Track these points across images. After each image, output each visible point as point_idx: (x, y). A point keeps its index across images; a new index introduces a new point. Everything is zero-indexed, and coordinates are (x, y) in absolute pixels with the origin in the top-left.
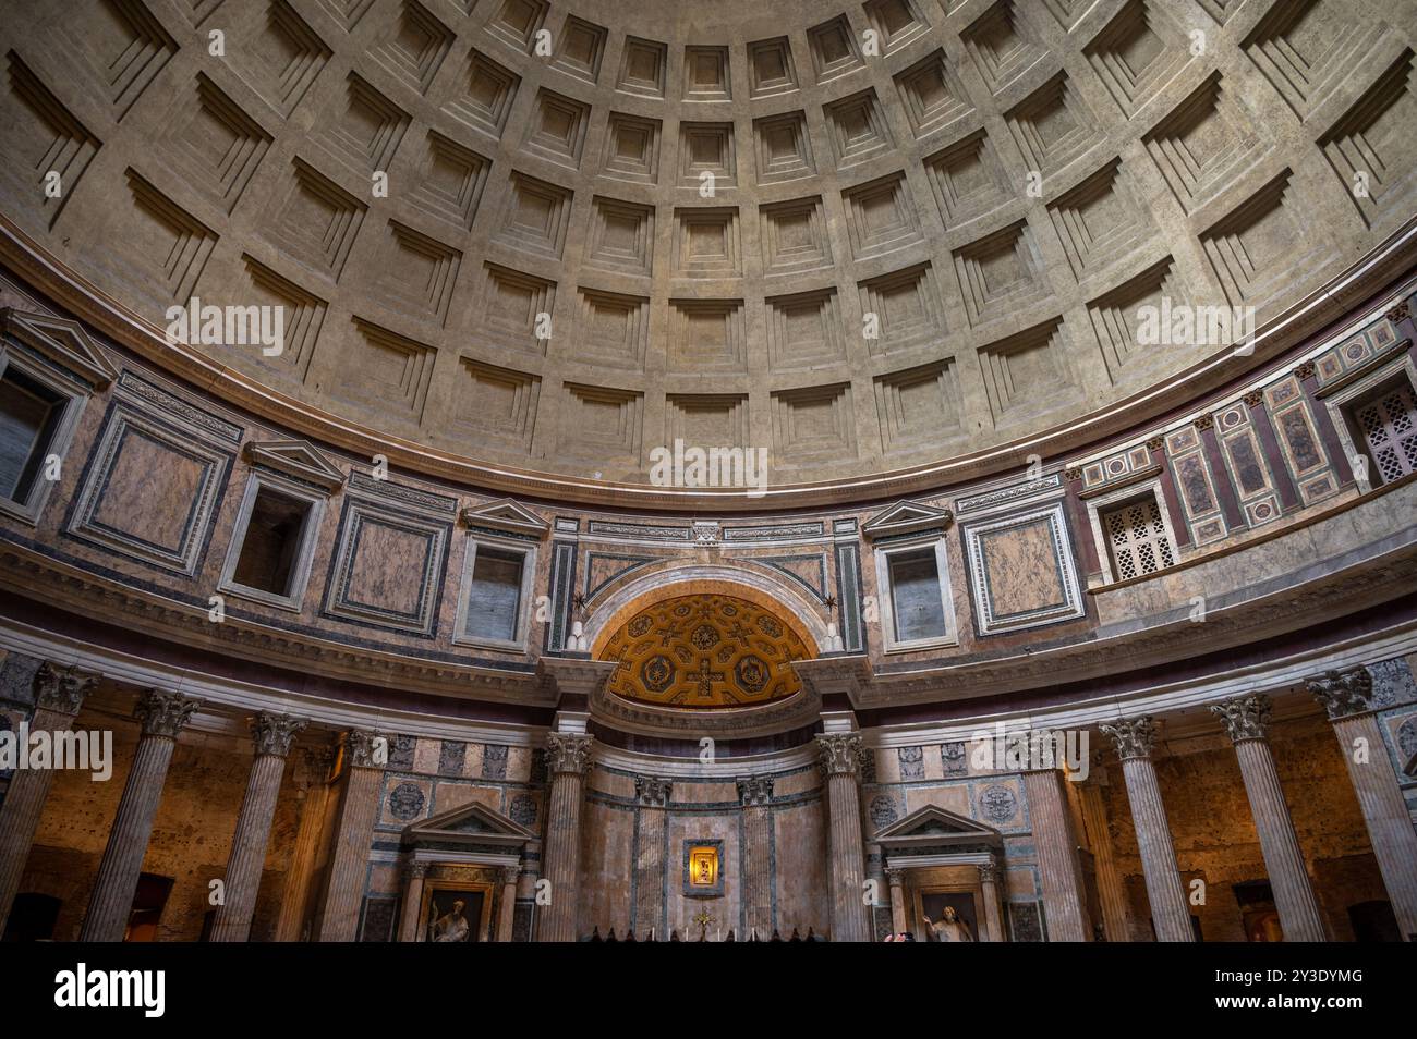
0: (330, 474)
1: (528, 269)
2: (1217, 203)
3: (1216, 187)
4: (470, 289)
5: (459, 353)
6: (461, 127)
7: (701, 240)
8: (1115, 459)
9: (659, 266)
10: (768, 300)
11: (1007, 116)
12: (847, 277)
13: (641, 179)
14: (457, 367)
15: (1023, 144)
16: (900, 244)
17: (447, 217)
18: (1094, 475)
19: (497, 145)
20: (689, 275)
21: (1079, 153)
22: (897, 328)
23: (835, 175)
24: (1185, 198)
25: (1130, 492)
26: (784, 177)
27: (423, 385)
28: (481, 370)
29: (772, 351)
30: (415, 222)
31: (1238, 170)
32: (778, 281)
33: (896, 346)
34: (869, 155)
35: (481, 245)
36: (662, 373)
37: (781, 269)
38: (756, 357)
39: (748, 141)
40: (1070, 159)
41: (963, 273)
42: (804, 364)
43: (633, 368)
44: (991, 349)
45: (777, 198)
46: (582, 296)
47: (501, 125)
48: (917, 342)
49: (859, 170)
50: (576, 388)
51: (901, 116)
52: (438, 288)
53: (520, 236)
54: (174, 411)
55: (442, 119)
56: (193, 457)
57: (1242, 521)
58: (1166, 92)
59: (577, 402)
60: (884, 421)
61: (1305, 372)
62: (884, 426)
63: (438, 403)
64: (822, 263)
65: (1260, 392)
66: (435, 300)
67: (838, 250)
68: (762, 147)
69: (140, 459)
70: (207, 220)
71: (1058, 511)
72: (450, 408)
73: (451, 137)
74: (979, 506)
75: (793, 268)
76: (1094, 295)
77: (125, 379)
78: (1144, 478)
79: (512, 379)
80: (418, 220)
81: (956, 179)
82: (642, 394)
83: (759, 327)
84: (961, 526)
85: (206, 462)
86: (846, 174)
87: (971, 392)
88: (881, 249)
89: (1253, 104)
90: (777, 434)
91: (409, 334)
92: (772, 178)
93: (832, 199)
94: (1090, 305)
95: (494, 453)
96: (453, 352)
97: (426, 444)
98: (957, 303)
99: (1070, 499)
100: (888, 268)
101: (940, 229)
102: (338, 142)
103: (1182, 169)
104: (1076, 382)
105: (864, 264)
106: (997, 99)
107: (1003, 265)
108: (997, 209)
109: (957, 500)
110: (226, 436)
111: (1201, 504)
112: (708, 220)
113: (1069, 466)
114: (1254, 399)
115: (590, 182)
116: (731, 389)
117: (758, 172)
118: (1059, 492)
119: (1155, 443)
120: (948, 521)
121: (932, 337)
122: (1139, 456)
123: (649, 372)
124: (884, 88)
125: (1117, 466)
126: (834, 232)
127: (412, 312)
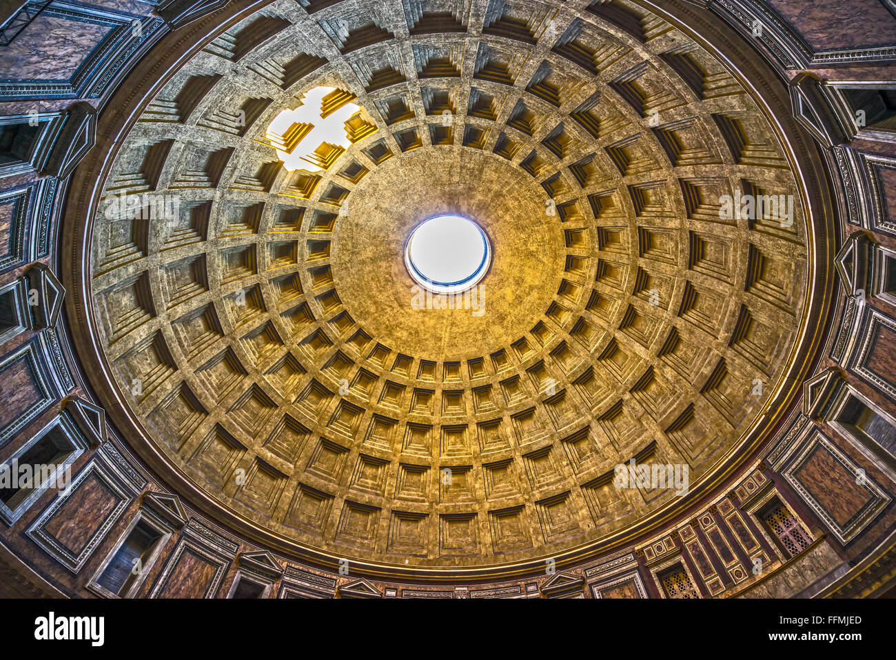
0: (276, 569)
2: (667, 417)
3: (665, 412)
4: (352, 466)
5: (345, 498)
6: (354, 397)
7: (452, 439)
8: (657, 544)
9: (435, 452)
10: (483, 465)
11: (573, 384)
12: (517, 454)
13: (427, 414)
15: (582, 394)
16: (538, 437)
17: (345, 434)
18: (650, 553)
19: (368, 403)
20: (448, 455)
21: (605, 398)
22: (542, 476)
23: (507, 409)
24: (654, 415)
25: (669, 563)
26: (486, 411)
28: (354, 506)
29: (487, 490)
31: (672, 404)
32: (487, 456)
33: (543, 486)
34: (520, 401)
35: (359, 447)
36: (437, 504)
37: (488, 451)
40: (602, 400)
41: (567, 450)
42: (502, 496)
43: (423, 501)
44: (586, 485)
45: (484, 419)
46: (401, 467)
48: (552, 484)
49: (516, 407)
50: (397, 514)
51: (531, 385)
53: (375, 441)
54: (208, 537)
55: (346, 395)
56: (212, 563)
57: (730, 580)
58: (634, 374)
59: (397, 521)
60: (543, 525)
61: (731, 495)
62: (543, 528)
63: (333, 525)
64: (506, 447)
65: (714, 506)
66: (336, 473)
67: (512, 441)
68: (476, 398)
69: (187, 567)
70: (245, 443)
71: (637, 575)
72: (338, 528)
74: (597, 574)
75: (493, 450)
77: (192, 523)
78: (675, 555)
79: (368, 509)
80: (333, 437)
82: (428, 515)
83: (480, 478)
84: (590, 585)
85: (218, 565)
86: (511, 409)
87: (581, 508)
88: (530, 440)
89: (670, 378)
90: (493, 534)
92: (481, 412)
93: (507, 419)
95: (357, 551)
96: (342, 498)
97: (325, 548)
98: (567, 465)
99: (641, 568)
100: (535, 448)
101: (554, 431)
103: (649, 403)
104: (629, 502)
105: (524, 447)
106: (568, 377)
107: (584, 445)
108: (577, 421)
109: (585, 570)
110: (230, 550)
111: (707, 571)
112: (455, 430)
113: (636, 548)
114: (713, 509)
115: (406, 417)
117: (476, 408)
118: (635, 564)
119: (674, 534)
120: (583, 583)
121: (559, 481)
122: (668, 542)
123: (431, 503)
124: (522, 374)
125: (659, 548)
126: (509, 433)
127: (326, 479)
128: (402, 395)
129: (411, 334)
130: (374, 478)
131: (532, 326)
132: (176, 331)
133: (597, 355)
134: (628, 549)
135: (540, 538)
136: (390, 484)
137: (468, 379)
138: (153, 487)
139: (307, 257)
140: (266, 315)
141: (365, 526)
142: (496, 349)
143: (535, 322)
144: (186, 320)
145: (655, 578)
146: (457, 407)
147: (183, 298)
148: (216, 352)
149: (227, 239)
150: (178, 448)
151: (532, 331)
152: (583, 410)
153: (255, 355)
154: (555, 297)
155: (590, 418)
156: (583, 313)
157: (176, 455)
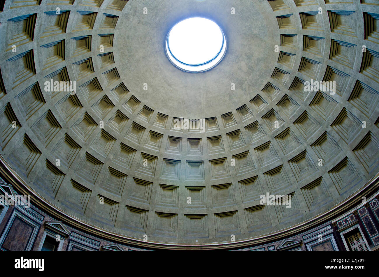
1: (171, 184)
2: (354, 141)
3: (353, 137)
4: (156, 192)
6: (149, 150)
8: (345, 219)
10: (239, 182)
11: (294, 123)
12: (260, 172)
13: (199, 154)
14: (154, 215)
15: (301, 130)
16: (274, 161)
17: (148, 174)
18: (340, 224)
19: (159, 153)
20: (216, 178)
21: (316, 131)
22: (277, 185)
23: (251, 144)
24: (346, 140)
25: (351, 229)
26: (238, 147)
27: (145, 221)
28: (161, 214)
29: (242, 197)
30: (140, 177)
32: (241, 176)
33: (278, 190)
34: (260, 138)
35: (158, 180)
36: (212, 208)
37: (241, 173)
38: (238, 199)
39: (226, 139)
40: (314, 132)
41: (292, 167)
42: (252, 199)
43: (203, 207)
44: (304, 188)
46: (187, 188)
47: (159, 147)
49: (258, 143)
50: (188, 216)
51: (266, 127)
52: (147, 193)
53: (168, 175)
55: (144, 149)
58: (333, 114)
59: (188, 219)
60: (278, 213)
62: (278, 215)
63: (150, 226)
64: (253, 169)
66: (147, 197)
67: (256, 166)
71: (332, 237)
72: (153, 227)
73: (147, 153)
74: (310, 238)
75: (244, 172)
76: (329, 170)
78: (354, 224)
79: (169, 215)
80: (140, 176)
81: (285, 141)
82: (207, 215)
83: (238, 190)
84: (305, 244)
86: (254, 144)
87: (301, 202)
88: (268, 163)
90: (248, 221)
91: (141, 208)
92: (235, 148)
93: (252, 151)
94: (329, 172)
95: (167, 239)
96: (153, 211)
98: (292, 176)
99: (335, 232)
101: (283, 155)
102: (119, 160)
103: (343, 132)
104: (330, 195)
105: (264, 168)
106: (291, 119)
107: (303, 162)
108: (298, 148)
109: (303, 236)
110: (96, 245)
111: (373, 232)
113: (333, 222)
114: (378, 197)
115: (185, 157)
116: (232, 210)
117: (230, 147)
118: (332, 231)
119: (355, 213)
120: (301, 243)
121: (288, 186)
122: (352, 217)
123: (208, 208)
124: (260, 120)
125: (346, 221)
126: (254, 160)
127: (141, 201)
128: (181, 144)
129: (179, 103)
130: (171, 197)
131: (263, 87)
132: (34, 132)
133: (309, 102)
134: (328, 223)
135: (277, 221)
136: (181, 200)
137: (223, 127)
138: (48, 219)
139: (100, 66)
140: (83, 109)
141: (170, 224)
142: (240, 105)
143: (265, 83)
144: (38, 124)
145: (343, 237)
146: (218, 147)
147: (33, 112)
148: (59, 138)
149: (48, 69)
150: (54, 196)
151: (263, 90)
152: (301, 140)
153: (82, 135)
154: (277, 65)
155: (306, 145)
156: (297, 74)
157: (55, 201)
